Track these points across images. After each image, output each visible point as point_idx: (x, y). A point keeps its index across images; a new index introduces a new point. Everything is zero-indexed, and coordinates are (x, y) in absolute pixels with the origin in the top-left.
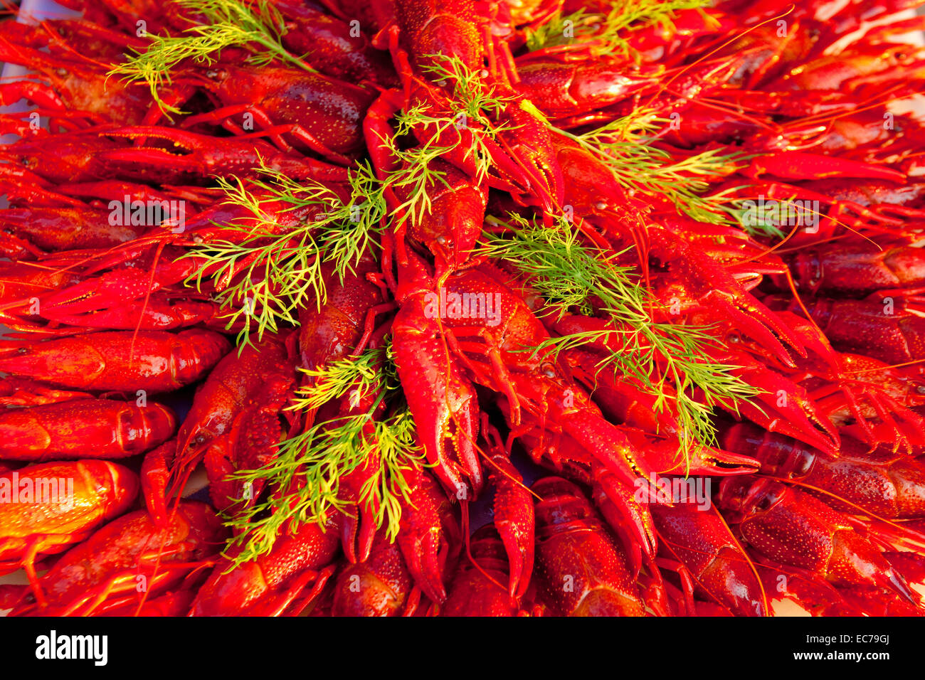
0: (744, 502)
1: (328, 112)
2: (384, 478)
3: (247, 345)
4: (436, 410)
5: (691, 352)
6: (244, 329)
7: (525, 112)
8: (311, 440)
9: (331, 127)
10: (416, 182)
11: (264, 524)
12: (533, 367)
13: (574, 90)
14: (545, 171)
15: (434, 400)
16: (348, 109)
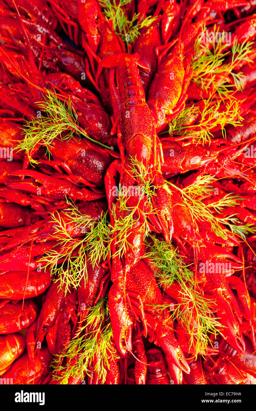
0: (211, 369)
1: (92, 169)
2: (102, 361)
3: (61, 290)
4: (120, 330)
5: (205, 308)
6: (60, 285)
7: (164, 190)
8: (80, 342)
9: (93, 175)
10: (122, 241)
11: (64, 377)
12: (153, 311)
13: (183, 164)
14: (168, 221)
15: (120, 327)
16: (100, 165)
